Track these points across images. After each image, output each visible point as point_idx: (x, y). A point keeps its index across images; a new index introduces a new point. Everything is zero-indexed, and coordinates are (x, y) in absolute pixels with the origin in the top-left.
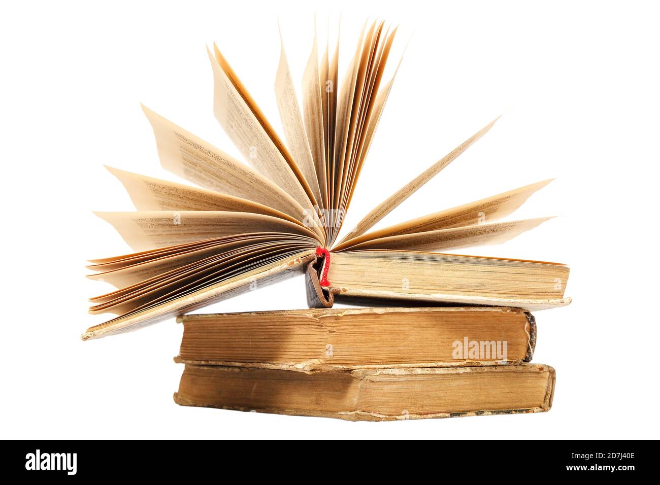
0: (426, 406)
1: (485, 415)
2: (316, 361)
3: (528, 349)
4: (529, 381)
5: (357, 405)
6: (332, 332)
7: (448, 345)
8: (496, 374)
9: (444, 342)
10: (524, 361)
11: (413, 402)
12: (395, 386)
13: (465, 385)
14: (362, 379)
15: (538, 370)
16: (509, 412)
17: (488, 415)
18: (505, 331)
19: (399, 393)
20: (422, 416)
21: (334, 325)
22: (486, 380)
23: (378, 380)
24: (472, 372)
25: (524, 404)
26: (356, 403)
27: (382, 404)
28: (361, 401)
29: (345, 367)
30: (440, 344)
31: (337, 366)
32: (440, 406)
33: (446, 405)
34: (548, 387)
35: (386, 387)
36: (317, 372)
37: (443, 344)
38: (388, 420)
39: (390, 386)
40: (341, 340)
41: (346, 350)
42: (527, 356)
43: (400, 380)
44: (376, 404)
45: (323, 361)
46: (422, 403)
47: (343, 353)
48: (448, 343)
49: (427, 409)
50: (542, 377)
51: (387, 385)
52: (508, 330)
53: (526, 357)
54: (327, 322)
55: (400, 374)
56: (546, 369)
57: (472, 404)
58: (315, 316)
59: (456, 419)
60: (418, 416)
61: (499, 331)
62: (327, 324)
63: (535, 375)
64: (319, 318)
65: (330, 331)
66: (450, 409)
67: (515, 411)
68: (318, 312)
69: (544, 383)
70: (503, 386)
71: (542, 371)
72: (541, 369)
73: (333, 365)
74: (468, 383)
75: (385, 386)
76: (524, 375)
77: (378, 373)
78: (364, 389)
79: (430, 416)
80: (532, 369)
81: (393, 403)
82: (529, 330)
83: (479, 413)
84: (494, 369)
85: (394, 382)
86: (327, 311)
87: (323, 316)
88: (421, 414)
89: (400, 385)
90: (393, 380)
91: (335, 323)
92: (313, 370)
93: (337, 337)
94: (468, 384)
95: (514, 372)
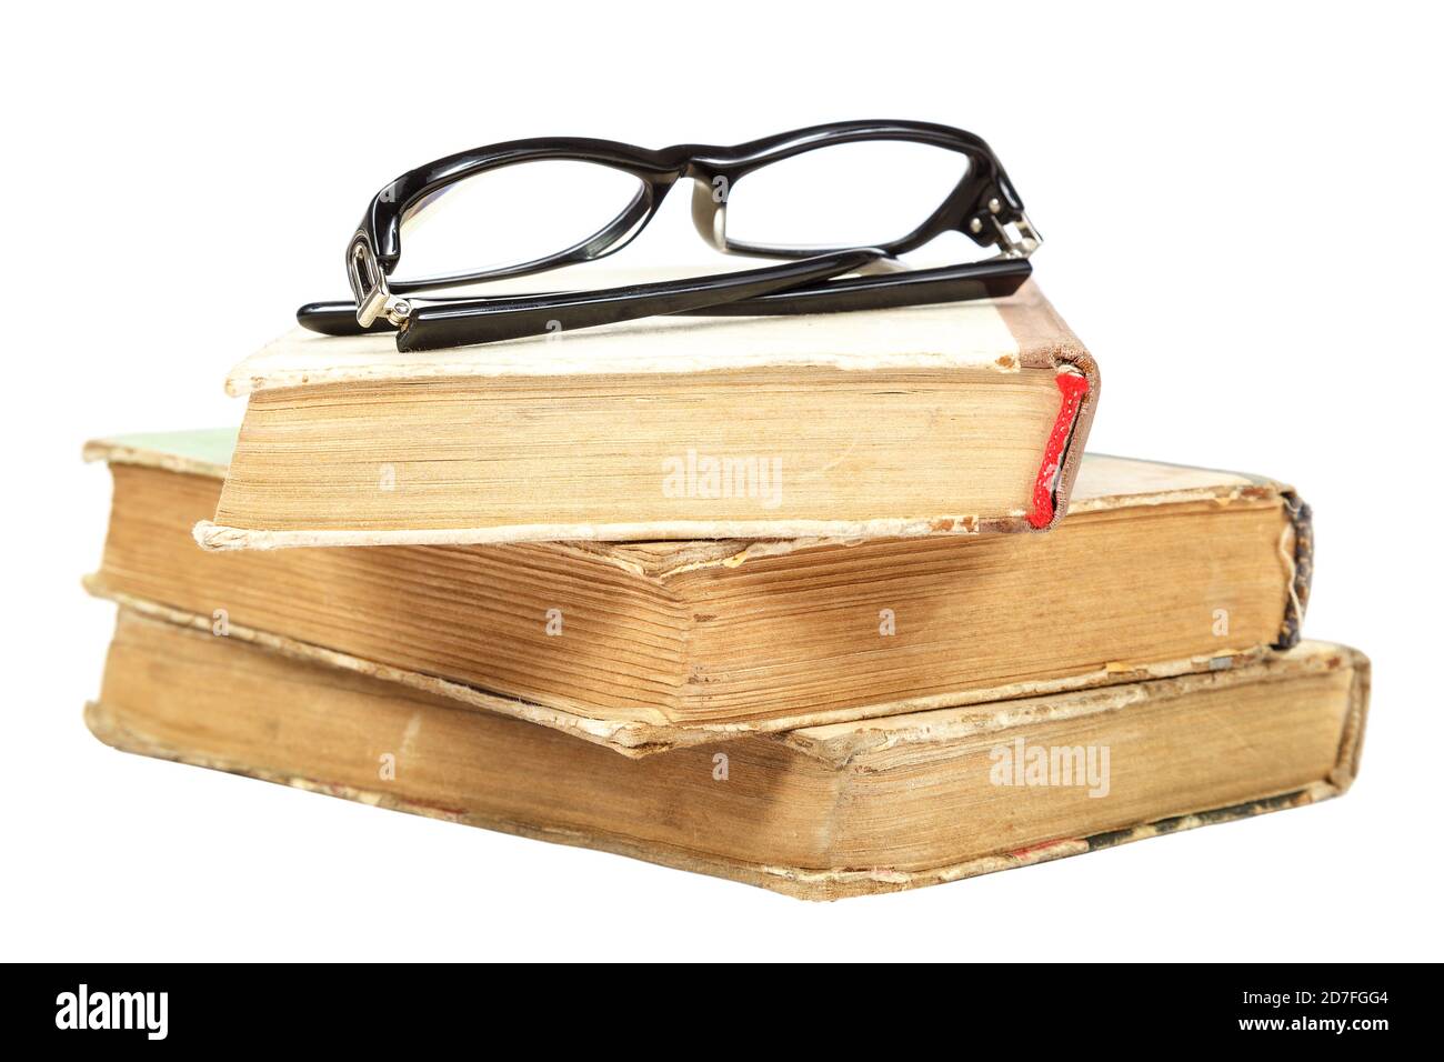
0: (1021, 825)
1: (1184, 830)
2: (655, 716)
3: (1289, 609)
4: (1301, 703)
5: (827, 852)
6: (708, 618)
7: (1054, 623)
8: (1213, 696)
9: (1041, 615)
10: (1275, 647)
11: (986, 816)
12: (937, 775)
13: (1129, 743)
14: (841, 768)
15: (1324, 668)
16: (1244, 810)
17: (1189, 829)
18: (1223, 559)
19: (945, 794)
20: (1012, 862)
21: (711, 595)
22: (1182, 717)
23: (889, 763)
24: (1149, 700)
25: (1286, 774)
26: (826, 846)
27: (899, 837)
28: (840, 836)
29: (744, 727)
30: (1030, 622)
31: (718, 728)
32: (1060, 817)
33: (1075, 812)
34: (1349, 716)
35: (911, 783)
36: (658, 750)
37: (1038, 621)
38: (916, 884)
39: (921, 778)
40: (733, 644)
41: (749, 672)
42: (1287, 631)
43: (951, 755)
44: (882, 842)
45: (675, 717)
46: (1009, 817)
47: (741, 686)
48: (1052, 618)
49: (1023, 835)
50: (1334, 688)
51: (915, 775)
52: (1230, 556)
53: (1281, 636)
54: (687, 589)
55: (952, 736)
56: (1346, 661)
57: (1144, 799)
58: (652, 574)
59: (1105, 854)
60: (1001, 862)
61: (1206, 559)
62: (688, 595)
63: (1312, 684)
64: (663, 579)
65: (699, 618)
66: (1086, 823)
67: (1262, 803)
68: (662, 561)
69: (1338, 705)
70: (1229, 730)
71: (1335, 670)
72: (1334, 662)
73: (707, 727)
74: (1136, 734)
75: (908, 781)
76: (1287, 687)
77: (891, 743)
78: (851, 799)
79: (1033, 855)
80: (1310, 668)
81: (931, 828)
82: (1291, 548)
83: (1167, 824)
84: (1207, 682)
85: (935, 763)
86: (689, 555)
87: (678, 570)
88: (1006, 854)
89: (951, 772)
90: (929, 758)
91: (713, 589)
92: (644, 746)
93: (720, 632)
94: (1136, 740)
95: (1263, 682)
